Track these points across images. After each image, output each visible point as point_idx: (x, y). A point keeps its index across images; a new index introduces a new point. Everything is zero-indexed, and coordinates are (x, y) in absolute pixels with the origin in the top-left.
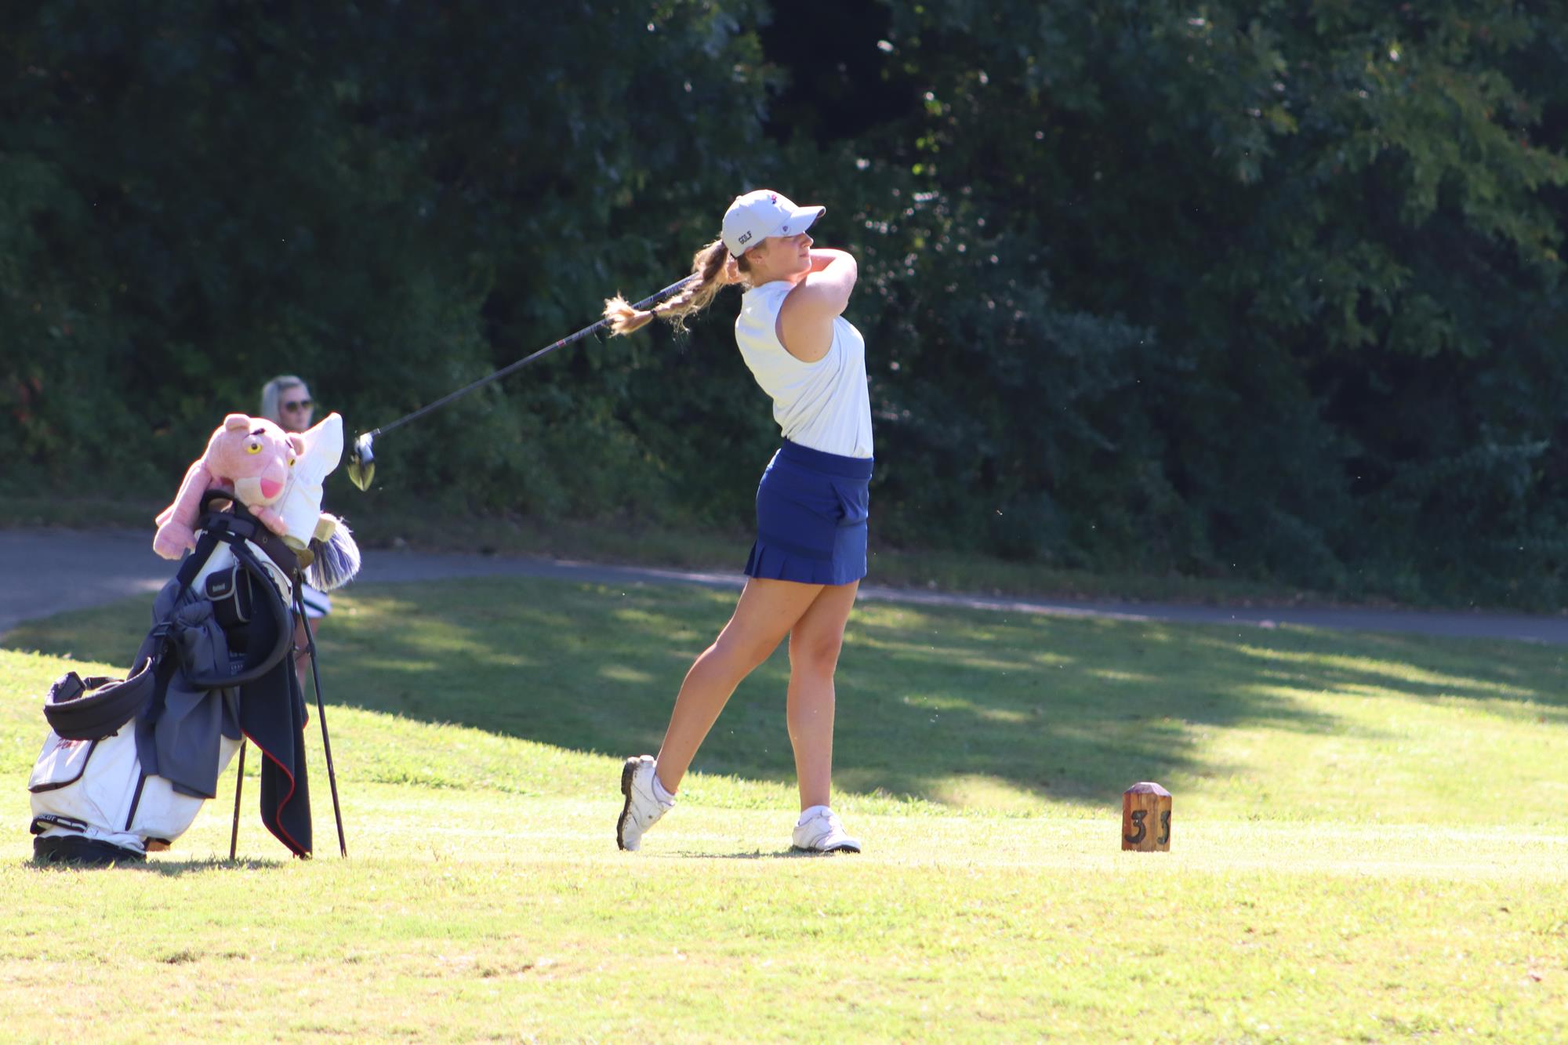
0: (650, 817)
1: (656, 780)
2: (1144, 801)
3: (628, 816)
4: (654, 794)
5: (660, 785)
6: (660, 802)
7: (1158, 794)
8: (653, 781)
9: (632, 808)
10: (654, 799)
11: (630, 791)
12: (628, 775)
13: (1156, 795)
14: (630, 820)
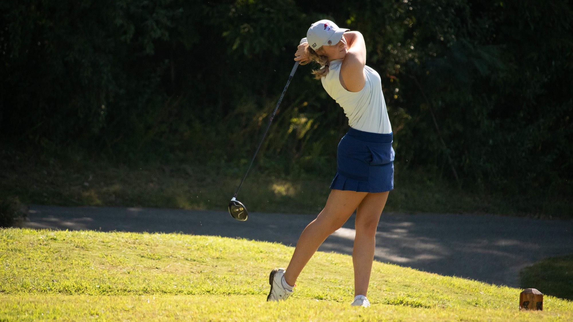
0: (281, 296)
1: (283, 278)
2: (528, 297)
3: (271, 295)
4: (282, 284)
5: (285, 281)
6: (284, 289)
7: (534, 293)
8: (282, 278)
9: (273, 291)
10: (282, 287)
11: (272, 283)
12: (272, 275)
13: (533, 294)
14: (272, 297)
